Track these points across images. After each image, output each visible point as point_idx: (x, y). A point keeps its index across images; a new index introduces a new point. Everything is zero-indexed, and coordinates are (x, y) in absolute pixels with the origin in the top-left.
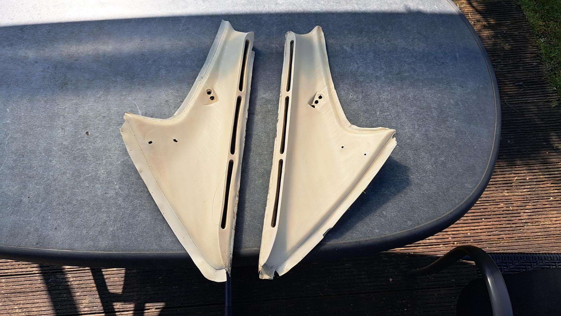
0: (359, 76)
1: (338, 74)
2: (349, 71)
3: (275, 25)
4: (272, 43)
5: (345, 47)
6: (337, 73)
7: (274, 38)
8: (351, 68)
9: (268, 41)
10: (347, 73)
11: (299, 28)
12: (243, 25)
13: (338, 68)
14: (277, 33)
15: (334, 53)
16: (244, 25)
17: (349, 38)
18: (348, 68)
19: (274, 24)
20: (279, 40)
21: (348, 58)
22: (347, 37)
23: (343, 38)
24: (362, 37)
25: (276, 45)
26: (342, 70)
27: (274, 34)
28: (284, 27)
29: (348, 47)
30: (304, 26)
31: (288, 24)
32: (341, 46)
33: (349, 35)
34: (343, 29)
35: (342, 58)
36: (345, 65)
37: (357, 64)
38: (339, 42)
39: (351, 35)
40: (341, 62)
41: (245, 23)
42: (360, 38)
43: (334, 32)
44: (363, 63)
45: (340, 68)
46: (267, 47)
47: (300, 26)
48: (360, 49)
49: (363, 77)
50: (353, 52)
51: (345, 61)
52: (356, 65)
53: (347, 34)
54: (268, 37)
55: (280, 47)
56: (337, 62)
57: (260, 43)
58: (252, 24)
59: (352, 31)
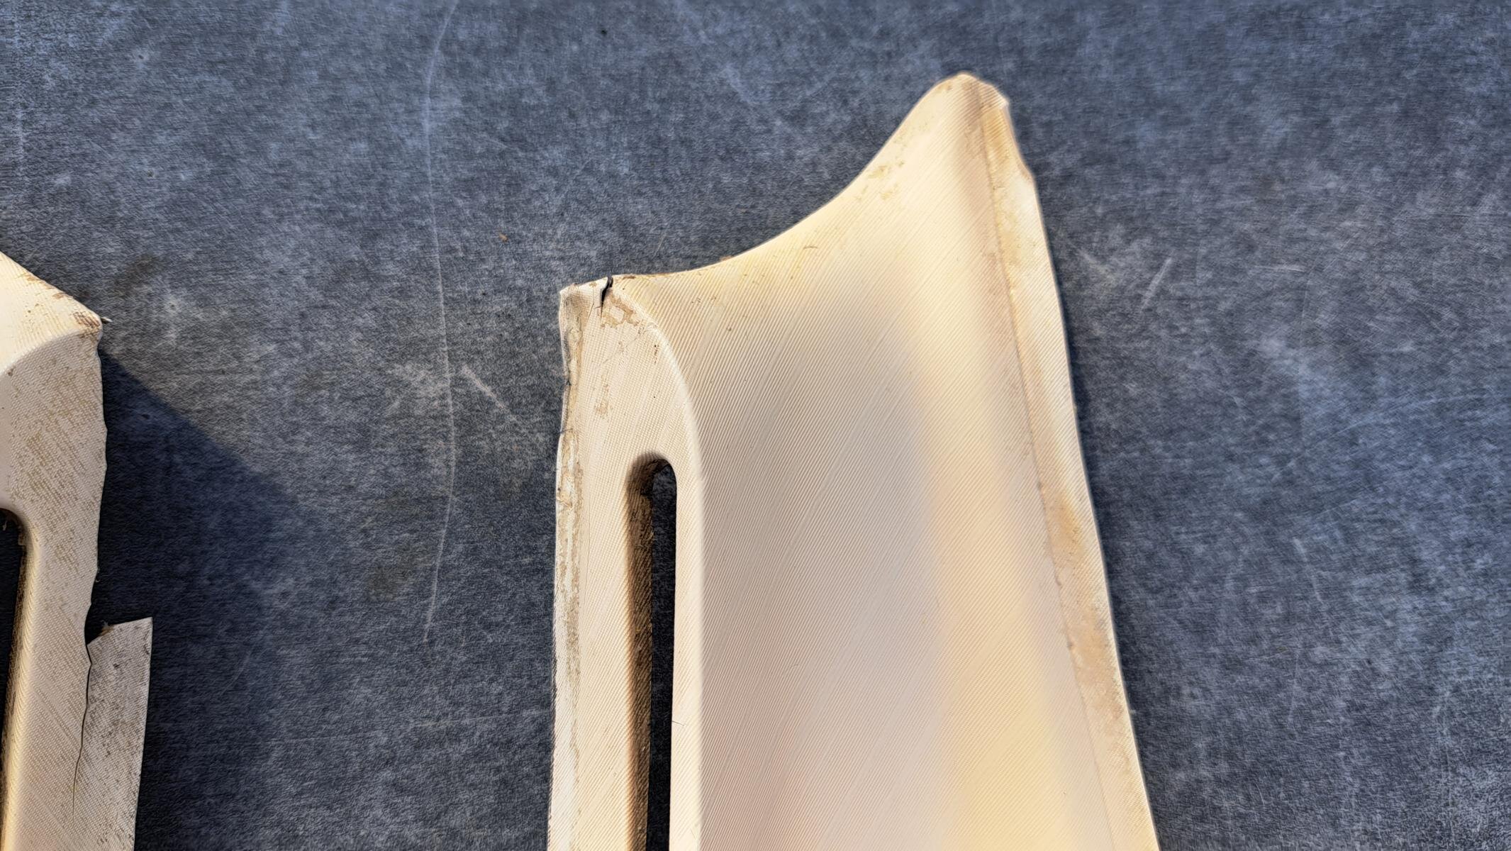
0: (1445, 760)
1: (1213, 752)
2: (1341, 704)
3: (436, 56)
4: (415, 350)
5: (1272, 346)
6: (1200, 745)
7: (436, 259)
8: (1358, 650)
9: (368, 319)
10: (1315, 730)
11: (731, 97)
12: (38, 83)
13: (1211, 674)
14: (468, 186)
15: (1157, 446)
16: (50, 83)
17: (1308, 215)
18: (1320, 652)
19: (426, 42)
20: (502, 286)
21: (1313, 505)
22: (1294, 202)
23: (1241, 213)
24: (1449, 186)
25: (466, 371)
26: (1262, 698)
27: (429, 194)
28: (551, 86)
29: (1312, 338)
30: (792, 51)
31: (591, 37)
32: (1228, 335)
33: (1313, 165)
34: (1240, 77)
35: (1257, 516)
36: (1288, 618)
37: (1418, 584)
38: (1204, 275)
39: (1332, 165)
40: (1242, 580)
41: (60, 52)
42: (1426, 205)
43: (1146, 133)
44: (1479, 564)
45: (1232, 665)
46: (352, 416)
47: (739, 58)
48: (1440, 370)
49: (1492, 779)
50: (1370, 418)
51: (1289, 557)
52: (1407, 603)
53: (1282, 150)
54: (354, 252)
55: (513, 408)
56: (1198, 575)
57: (260, 348)
58: (142, 57)
59: (1340, 103)
